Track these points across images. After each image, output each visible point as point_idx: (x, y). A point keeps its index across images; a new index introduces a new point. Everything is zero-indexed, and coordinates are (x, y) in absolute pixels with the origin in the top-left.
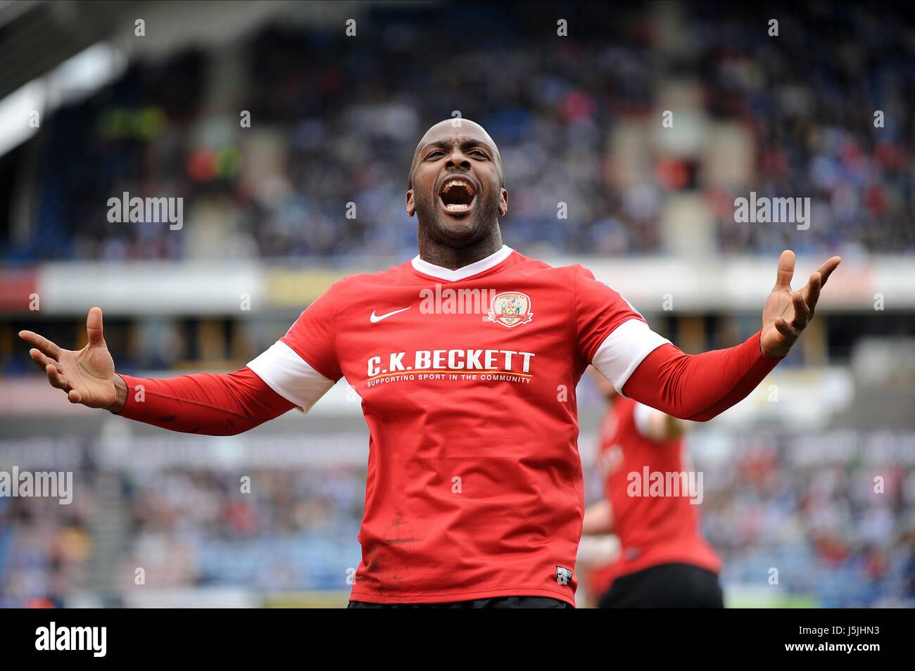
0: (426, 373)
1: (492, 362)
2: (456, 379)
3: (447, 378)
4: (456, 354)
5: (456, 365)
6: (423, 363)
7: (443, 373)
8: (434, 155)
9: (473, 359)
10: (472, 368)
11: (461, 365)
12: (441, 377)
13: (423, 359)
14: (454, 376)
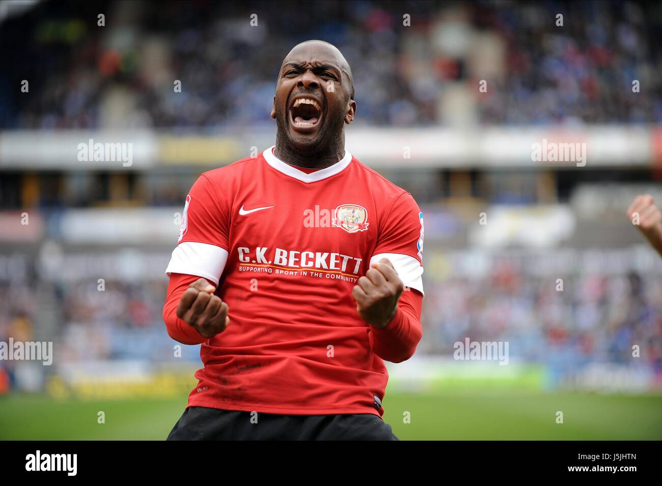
0: (283, 270)
1: (335, 263)
2: (306, 275)
3: (299, 274)
4: (307, 255)
5: (307, 263)
6: (281, 261)
7: (295, 271)
8: (291, 73)
9: (321, 259)
10: (319, 267)
11: (311, 264)
12: (294, 274)
13: (281, 257)
14: (304, 272)
